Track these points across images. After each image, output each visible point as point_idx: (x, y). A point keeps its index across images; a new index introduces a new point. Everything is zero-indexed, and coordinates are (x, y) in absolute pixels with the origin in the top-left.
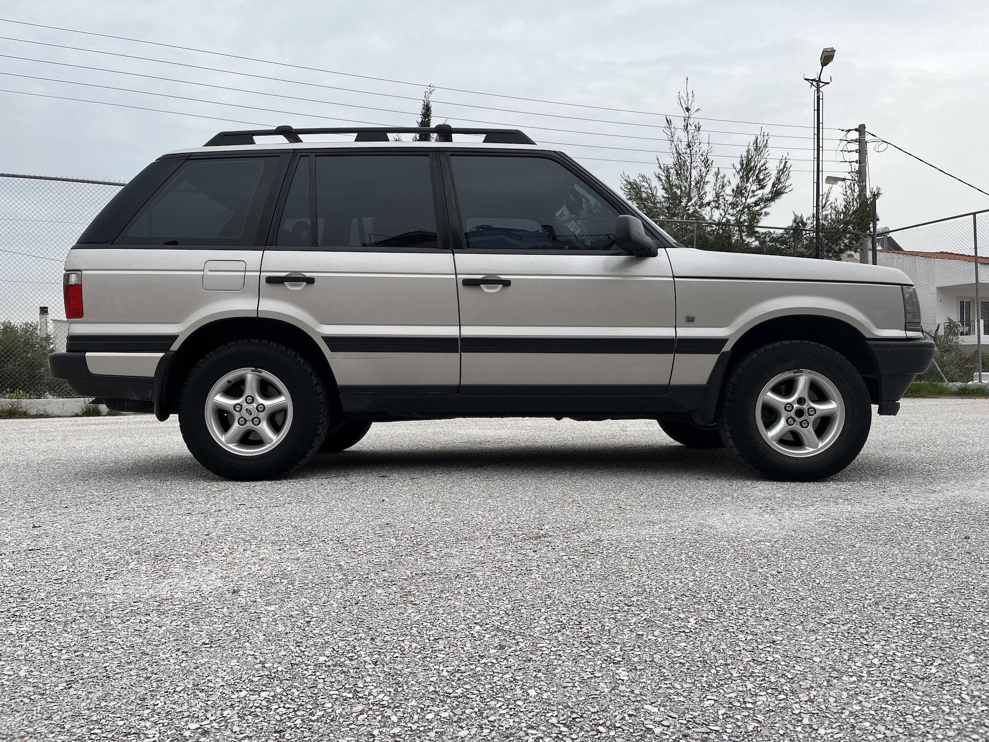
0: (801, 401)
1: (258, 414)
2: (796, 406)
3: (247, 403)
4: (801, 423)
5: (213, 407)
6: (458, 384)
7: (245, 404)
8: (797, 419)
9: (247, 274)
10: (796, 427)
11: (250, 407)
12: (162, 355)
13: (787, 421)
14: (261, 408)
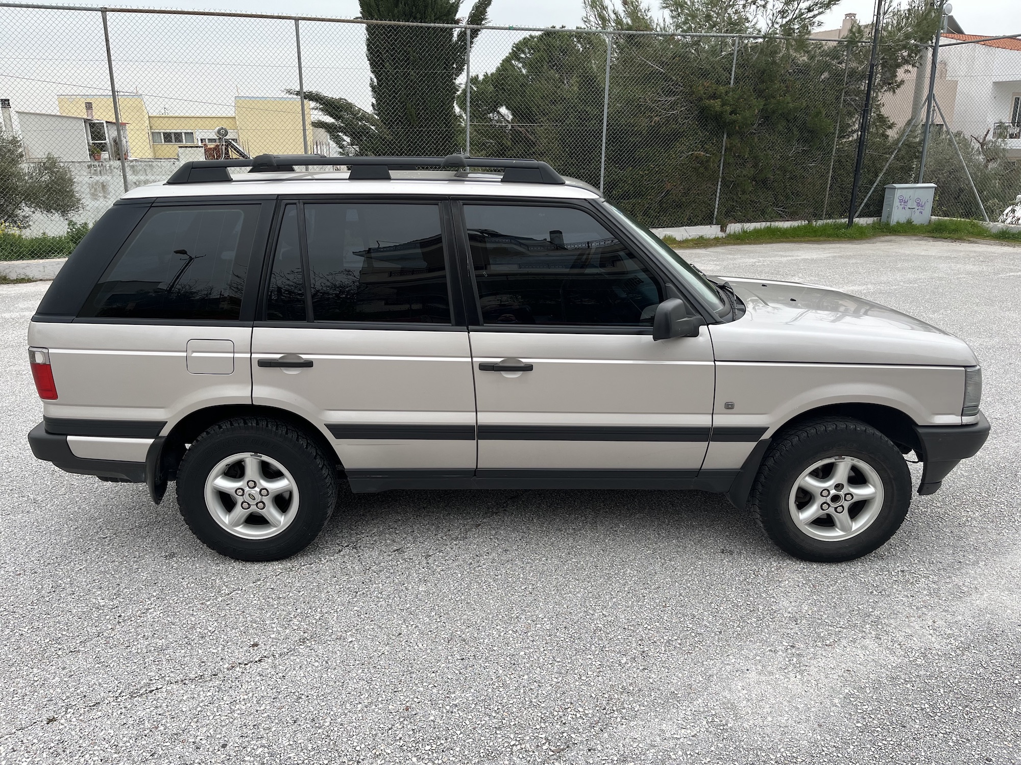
0: (838, 487)
1: (262, 498)
2: (833, 492)
3: (249, 487)
4: (836, 509)
5: (213, 491)
6: (475, 467)
7: (247, 489)
8: (832, 504)
9: (236, 355)
10: (831, 511)
11: (253, 492)
12: (151, 441)
13: (821, 506)
14: (264, 491)
